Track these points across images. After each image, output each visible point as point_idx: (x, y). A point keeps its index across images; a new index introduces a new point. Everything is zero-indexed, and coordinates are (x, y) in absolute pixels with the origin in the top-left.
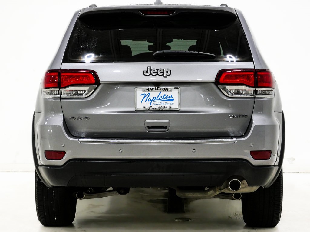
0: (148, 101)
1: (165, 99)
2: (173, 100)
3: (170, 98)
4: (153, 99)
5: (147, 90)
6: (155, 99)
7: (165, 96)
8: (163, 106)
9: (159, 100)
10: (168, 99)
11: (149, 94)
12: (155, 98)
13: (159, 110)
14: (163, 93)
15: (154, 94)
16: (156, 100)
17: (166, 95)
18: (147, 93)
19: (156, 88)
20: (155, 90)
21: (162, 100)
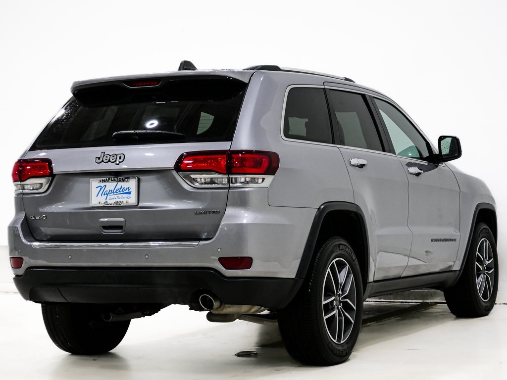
0: (104, 195)
1: (122, 192)
2: (129, 193)
3: (127, 191)
4: (109, 192)
5: (103, 181)
6: (111, 192)
7: (121, 188)
8: (119, 200)
9: (115, 193)
10: (125, 192)
11: (105, 186)
12: (112, 190)
13: (114, 205)
14: (120, 184)
15: (111, 186)
16: (112, 194)
17: (123, 187)
18: (103, 184)
19: (113, 179)
20: (112, 181)
21: (119, 193)
